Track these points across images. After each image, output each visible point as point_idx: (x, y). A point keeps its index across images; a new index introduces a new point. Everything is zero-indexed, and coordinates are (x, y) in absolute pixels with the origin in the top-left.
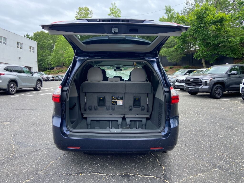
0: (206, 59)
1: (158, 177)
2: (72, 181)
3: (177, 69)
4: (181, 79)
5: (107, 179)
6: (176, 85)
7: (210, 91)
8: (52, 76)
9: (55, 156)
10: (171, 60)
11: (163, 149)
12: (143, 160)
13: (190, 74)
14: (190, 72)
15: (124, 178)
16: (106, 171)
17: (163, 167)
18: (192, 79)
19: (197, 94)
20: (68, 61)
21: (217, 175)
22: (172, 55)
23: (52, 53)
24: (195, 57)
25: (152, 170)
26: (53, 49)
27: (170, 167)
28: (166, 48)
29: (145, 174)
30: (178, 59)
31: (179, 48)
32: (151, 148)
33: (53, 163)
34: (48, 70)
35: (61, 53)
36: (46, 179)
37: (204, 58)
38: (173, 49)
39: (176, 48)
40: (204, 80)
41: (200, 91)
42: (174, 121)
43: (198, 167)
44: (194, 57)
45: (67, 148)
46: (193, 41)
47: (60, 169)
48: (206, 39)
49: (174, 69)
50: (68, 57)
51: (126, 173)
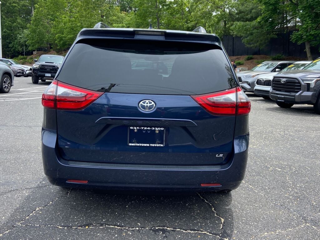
0: (314, 44)
1: (212, 233)
2: (73, 236)
3: (260, 61)
4: (265, 80)
5: (129, 234)
6: (255, 90)
7: (314, 102)
8: (29, 67)
9: (43, 200)
10: (249, 44)
11: (221, 186)
12: (190, 209)
13: (281, 70)
14: (282, 67)
15: (157, 233)
16: (129, 223)
17: (221, 218)
18: (285, 79)
19: (292, 107)
20: (58, 40)
21: (307, 233)
22: (252, 34)
23: (29, 24)
24: (293, 39)
25: (203, 223)
26: (30, 16)
27: (233, 219)
28: (243, 21)
29: (192, 228)
30: (263, 42)
31: (265, 21)
32: (202, 185)
33: (41, 210)
34: (20, 57)
35: (46, 24)
36: (31, 233)
37: (309, 41)
38: (254, 23)
39: (259, 22)
40: (304, 82)
41: (297, 100)
42: (240, 143)
43: (279, 220)
44: (291, 39)
45: (67, 182)
46: (292, 9)
47: (52, 220)
48: (315, 6)
49: (255, 61)
50: (60, 32)
51: (161, 227)
